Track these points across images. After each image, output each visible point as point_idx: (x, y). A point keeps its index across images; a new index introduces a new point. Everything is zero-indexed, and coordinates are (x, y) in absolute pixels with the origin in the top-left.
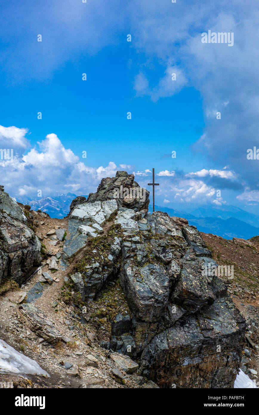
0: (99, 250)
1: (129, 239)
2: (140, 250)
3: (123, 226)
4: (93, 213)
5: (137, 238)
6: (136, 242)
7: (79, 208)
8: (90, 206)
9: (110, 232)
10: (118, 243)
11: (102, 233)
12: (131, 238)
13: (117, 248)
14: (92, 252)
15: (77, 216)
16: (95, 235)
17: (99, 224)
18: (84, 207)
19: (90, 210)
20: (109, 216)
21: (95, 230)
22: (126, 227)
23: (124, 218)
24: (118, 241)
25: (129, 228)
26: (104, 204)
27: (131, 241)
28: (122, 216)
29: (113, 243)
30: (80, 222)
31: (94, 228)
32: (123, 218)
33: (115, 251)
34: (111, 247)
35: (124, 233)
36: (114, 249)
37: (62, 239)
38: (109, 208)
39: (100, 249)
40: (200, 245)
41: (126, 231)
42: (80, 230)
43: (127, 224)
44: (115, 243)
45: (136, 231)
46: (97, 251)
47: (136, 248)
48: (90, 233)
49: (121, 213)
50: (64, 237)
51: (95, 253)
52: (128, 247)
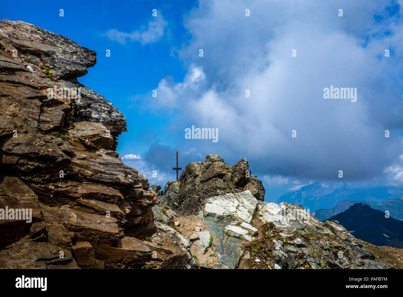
0: (263, 259)
1: (291, 242)
2: (309, 255)
3: (277, 226)
4: (233, 209)
5: (299, 241)
6: (300, 246)
7: (211, 203)
8: (223, 200)
9: (266, 233)
10: (280, 248)
11: (256, 235)
12: (293, 240)
13: (283, 255)
14: (255, 262)
15: (213, 214)
16: (250, 239)
17: (247, 222)
18: (215, 201)
19: (226, 205)
20: (253, 212)
21: (248, 232)
22: (281, 226)
23: (270, 214)
24: (280, 246)
25: (284, 226)
26: (239, 196)
27: (293, 245)
28: (266, 211)
29: (274, 248)
30: (220, 220)
31: (245, 229)
32: (268, 214)
33: (281, 258)
34: (274, 254)
35: (281, 234)
36: (279, 256)
37: (208, 245)
38: (249, 202)
39: (263, 256)
40: (356, 244)
41: (281, 231)
42: (227, 232)
43: (279, 221)
44: (277, 248)
45: (293, 230)
46: (260, 259)
47: (304, 254)
48: (242, 235)
49: (263, 207)
50: (210, 242)
51: (258, 262)
52: (293, 252)
